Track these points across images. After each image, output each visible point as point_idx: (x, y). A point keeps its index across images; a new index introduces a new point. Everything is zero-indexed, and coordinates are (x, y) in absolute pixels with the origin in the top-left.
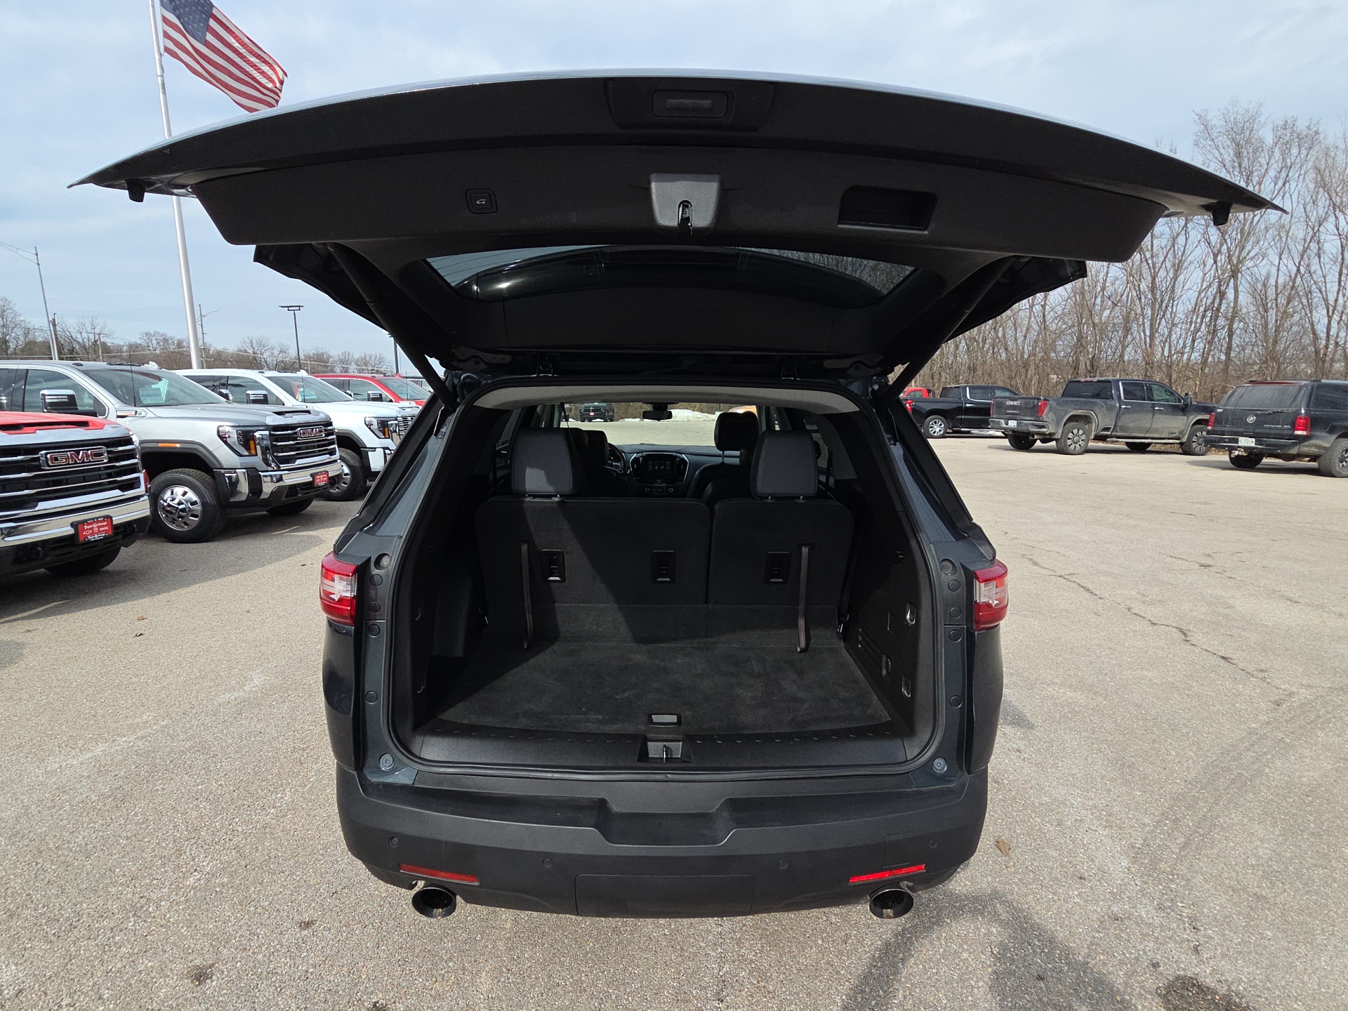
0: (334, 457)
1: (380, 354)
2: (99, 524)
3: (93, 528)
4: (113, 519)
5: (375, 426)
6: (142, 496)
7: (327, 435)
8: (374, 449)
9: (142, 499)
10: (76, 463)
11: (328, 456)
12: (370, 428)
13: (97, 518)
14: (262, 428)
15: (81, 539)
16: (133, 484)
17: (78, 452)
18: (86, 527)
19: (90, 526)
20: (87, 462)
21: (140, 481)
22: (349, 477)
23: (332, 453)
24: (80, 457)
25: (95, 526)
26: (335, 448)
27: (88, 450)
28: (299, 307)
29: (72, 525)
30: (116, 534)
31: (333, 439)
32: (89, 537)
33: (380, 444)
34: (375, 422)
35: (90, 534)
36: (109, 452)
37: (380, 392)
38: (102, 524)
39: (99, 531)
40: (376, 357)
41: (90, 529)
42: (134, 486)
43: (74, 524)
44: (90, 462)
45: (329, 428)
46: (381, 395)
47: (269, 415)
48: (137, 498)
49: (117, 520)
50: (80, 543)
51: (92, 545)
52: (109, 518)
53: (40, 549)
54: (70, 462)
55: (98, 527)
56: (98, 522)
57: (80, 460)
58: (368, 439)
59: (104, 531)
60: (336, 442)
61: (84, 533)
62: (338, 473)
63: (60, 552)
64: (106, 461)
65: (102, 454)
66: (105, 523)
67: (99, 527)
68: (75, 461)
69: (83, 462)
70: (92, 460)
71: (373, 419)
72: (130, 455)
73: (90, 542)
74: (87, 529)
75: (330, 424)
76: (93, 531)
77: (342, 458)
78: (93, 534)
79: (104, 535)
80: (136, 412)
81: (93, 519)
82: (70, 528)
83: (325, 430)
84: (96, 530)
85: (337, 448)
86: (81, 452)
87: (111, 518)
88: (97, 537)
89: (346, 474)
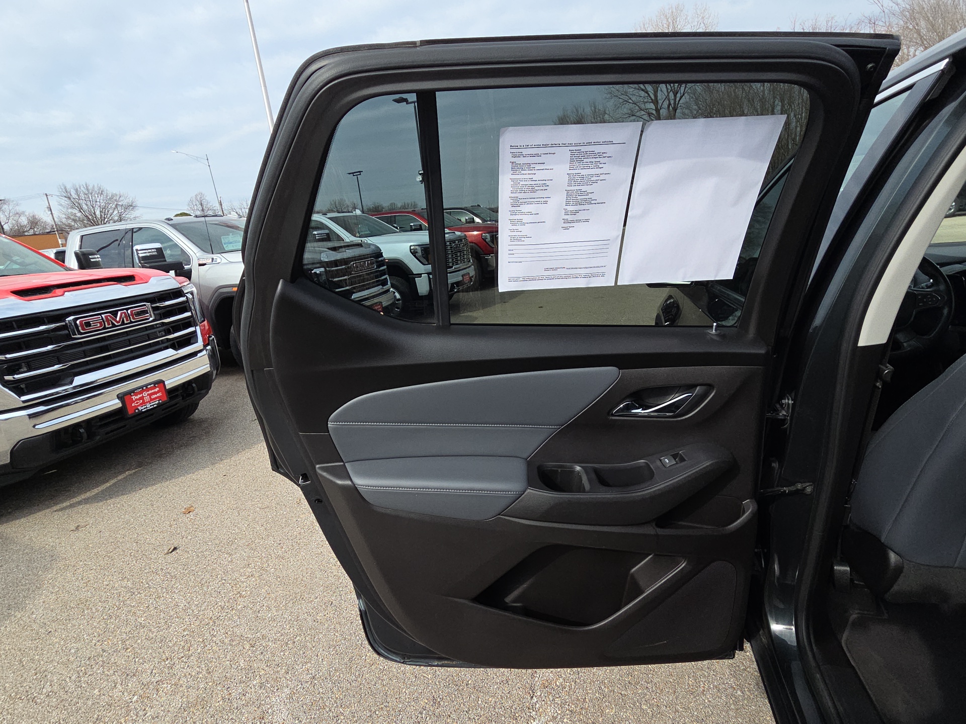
0: (386, 287)
1: (414, 202)
2: (150, 392)
3: (143, 397)
4: (166, 383)
5: (419, 254)
6: (200, 351)
7: (379, 267)
8: (420, 275)
9: (199, 355)
10: (114, 326)
11: (381, 287)
12: (415, 256)
13: (146, 386)
14: (318, 265)
15: (130, 412)
16: (190, 339)
17: (115, 314)
18: (134, 398)
19: (139, 396)
20: (127, 324)
21: (197, 335)
22: (401, 301)
23: (384, 283)
24: (118, 319)
25: (145, 394)
26: (386, 278)
27: (127, 309)
28: (360, 172)
29: (118, 397)
30: (171, 399)
31: (384, 269)
32: (140, 408)
33: (425, 270)
34: (419, 249)
35: (141, 404)
36: (154, 309)
37: (420, 223)
38: (153, 391)
39: (151, 400)
40: (412, 204)
41: (140, 399)
42: (192, 342)
43: (120, 396)
44: (132, 322)
45: (380, 259)
46: (420, 225)
47: (323, 251)
48: (194, 354)
49: (170, 383)
50: (129, 416)
51: (143, 416)
52: (161, 383)
53: (82, 430)
54: (107, 326)
55: (148, 395)
56: (148, 390)
57: (118, 322)
58: (415, 266)
59: (156, 398)
60: (387, 273)
61: (133, 405)
62: (391, 302)
63: (109, 429)
64: (151, 319)
65: (145, 312)
66: (157, 389)
67: (150, 395)
68: (113, 324)
69: (123, 323)
70: (133, 320)
71: (417, 247)
72: (183, 308)
73: (141, 413)
74: (136, 400)
75: (381, 255)
76: (144, 400)
77: (393, 286)
78: (144, 403)
79: (157, 403)
80: (213, 259)
81: (142, 387)
82: (117, 401)
83: (377, 262)
84: (147, 399)
85: (388, 278)
86: (119, 313)
87: (163, 382)
88: (149, 406)
89: (398, 300)
